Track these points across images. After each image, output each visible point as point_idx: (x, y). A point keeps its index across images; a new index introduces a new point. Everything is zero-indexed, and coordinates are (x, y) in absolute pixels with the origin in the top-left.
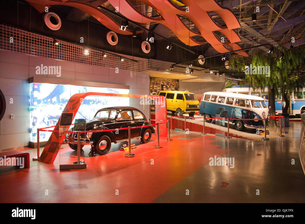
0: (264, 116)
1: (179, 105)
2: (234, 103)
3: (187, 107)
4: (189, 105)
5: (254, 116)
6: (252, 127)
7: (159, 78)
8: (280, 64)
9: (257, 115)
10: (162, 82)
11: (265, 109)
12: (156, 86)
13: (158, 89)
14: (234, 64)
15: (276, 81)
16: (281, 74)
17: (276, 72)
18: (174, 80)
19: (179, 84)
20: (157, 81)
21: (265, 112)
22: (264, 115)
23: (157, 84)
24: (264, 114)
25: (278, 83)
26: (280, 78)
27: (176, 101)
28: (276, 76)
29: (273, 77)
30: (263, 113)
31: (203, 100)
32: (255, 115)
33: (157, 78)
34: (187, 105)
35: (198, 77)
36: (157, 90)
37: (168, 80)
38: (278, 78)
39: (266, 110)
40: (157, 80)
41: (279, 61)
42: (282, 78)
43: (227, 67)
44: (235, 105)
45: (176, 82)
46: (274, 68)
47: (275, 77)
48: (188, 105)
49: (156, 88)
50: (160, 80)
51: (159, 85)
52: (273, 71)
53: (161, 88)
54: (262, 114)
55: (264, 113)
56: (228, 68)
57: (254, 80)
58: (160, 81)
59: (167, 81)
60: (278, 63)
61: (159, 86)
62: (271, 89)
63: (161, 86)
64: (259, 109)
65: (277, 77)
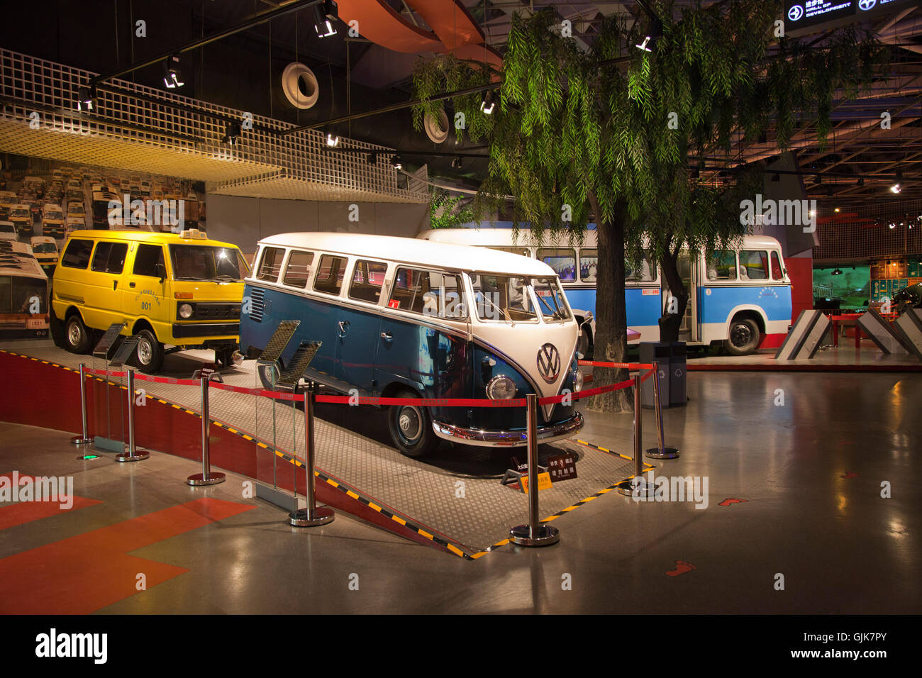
0: (547, 371)
1: (145, 306)
2: (384, 295)
3: (179, 317)
4: (193, 305)
5: (488, 373)
6: (481, 439)
7: (76, 166)
8: (642, 87)
9: (506, 363)
10: (97, 188)
11: (557, 326)
12: (58, 208)
13: (70, 221)
14: (432, 98)
15: (629, 183)
16: (650, 147)
17: (624, 136)
18: (178, 185)
19: (204, 205)
20: (63, 184)
21: (553, 347)
22: (550, 365)
23: (62, 195)
24: (549, 359)
25: (637, 193)
26: (644, 168)
27: (132, 285)
28: (627, 156)
29: (614, 163)
30: (543, 354)
31: (254, 278)
32: (493, 362)
33: (64, 163)
34: (180, 304)
35: (281, 168)
36: (64, 230)
37: (138, 179)
38: (638, 167)
39: (564, 334)
40: (66, 176)
41: (640, 71)
42: (655, 168)
43: (435, 134)
44: (390, 304)
45: (191, 195)
46: (615, 114)
47: (620, 163)
48: (185, 307)
49: (58, 215)
50: (88, 178)
51: (80, 205)
52: (613, 129)
53: (94, 219)
54: (539, 357)
55: (548, 349)
56: (439, 139)
57: (526, 178)
58: (86, 182)
59: (132, 184)
60: (632, 81)
61: (79, 210)
62: (604, 222)
63: (89, 209)
64: (521, 326)
65: (629, 161)
